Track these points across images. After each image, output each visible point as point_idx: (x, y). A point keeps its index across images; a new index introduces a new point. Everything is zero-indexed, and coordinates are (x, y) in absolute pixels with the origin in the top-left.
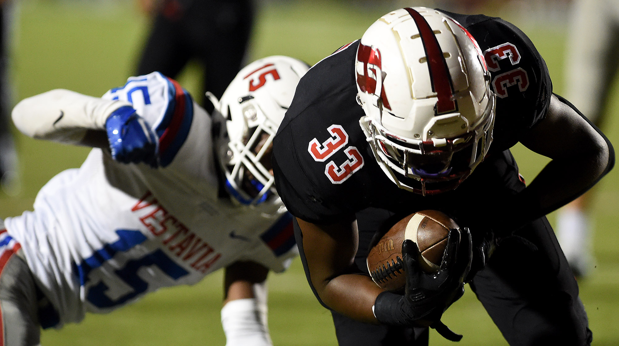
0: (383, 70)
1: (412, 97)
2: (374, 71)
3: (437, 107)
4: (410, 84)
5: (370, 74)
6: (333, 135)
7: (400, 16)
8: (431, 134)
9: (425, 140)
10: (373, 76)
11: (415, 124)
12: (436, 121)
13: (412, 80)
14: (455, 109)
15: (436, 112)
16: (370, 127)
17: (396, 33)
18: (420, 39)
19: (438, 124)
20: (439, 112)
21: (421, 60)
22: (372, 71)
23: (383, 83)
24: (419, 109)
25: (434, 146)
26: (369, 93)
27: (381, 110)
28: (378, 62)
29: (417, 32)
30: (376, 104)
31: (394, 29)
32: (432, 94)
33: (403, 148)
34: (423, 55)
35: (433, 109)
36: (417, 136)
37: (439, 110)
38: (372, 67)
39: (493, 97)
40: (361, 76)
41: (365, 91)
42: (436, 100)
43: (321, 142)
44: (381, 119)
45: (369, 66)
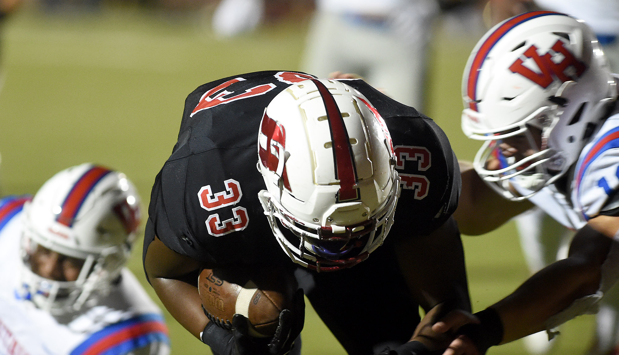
0: (287, 149)
1: (314, 182)
2: (277, 149)
3: (339, 195)
4: (313, 168)
5: (273, 151)
6: (228, 189)
7: (309, 92)
8: (331, 220)
9: (324, 225)
10: (276, 154)
11: (315, 209)
12: (336, 208)
13: (315, 165)
14: (357, 198)
15: (337, 199)
16: (269, 204)
17: (302, 112)
18: (327, 121)
19: (338, 211)
20: (340, 200)
21: (326, 145)
22: (275, 148)
23: (286, 164)
24: (320, 195)
25: (333, 232)
26: (271, 170)
27: (281, 189)
28: (282, 140)
29: (325, 114)
30: (277, 183)
31: (302, 107)
32: (335, 181)
33: (301, 231)
34: (329, 140)
35: (334, 197)
36: (315, 220)
37: (340, 197)
38: (275, 144)
39: (398, 181)
40: (263, 149)
41: (266, 167)
42: (339, 187)
43: (214, 191)
44: (281, 198)
45: (273, 142)
